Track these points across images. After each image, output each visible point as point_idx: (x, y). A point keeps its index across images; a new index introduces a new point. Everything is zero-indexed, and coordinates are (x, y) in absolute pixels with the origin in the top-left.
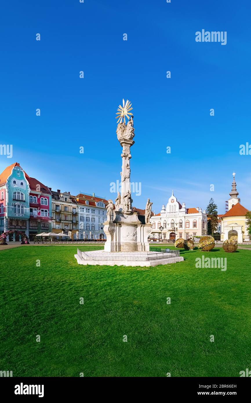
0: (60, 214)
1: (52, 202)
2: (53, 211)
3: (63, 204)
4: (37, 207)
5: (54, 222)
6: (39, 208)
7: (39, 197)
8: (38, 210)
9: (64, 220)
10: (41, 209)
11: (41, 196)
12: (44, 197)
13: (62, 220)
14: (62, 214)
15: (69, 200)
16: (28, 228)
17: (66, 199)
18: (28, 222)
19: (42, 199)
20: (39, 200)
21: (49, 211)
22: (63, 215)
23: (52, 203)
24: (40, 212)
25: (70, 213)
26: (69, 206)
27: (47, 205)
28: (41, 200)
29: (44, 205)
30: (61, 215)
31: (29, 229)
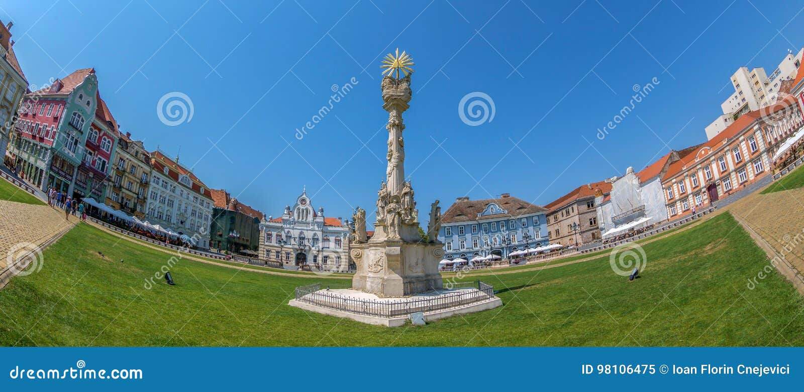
0: (123, 175)
1: (117, 150)
2: (113, 166)
3: (130, 161)
4: (94, 150)
5: (111, 186)
6: (96, 152)
7: (101, 134)
8: (94, 155)
9: (126, 189)
10: (99, 156)
11: (104, 134)
12: (109, 137)
13: (124, 188)
14: (126, 176)
15: (142, 155)
16: (74, 181)
17: (137, 152)
18: (76, 170)
19: (105, 140)
20: (100, 138)
21: (108, 164)
22: (127, 178)
23: (116, 152)
24: (96, 160)
25: (136, 180)
26: (139, 166)
27: (109, 153)
28: (102, 140)
29: (104, 150)
30: (124, 177)
31: (76, 183)
